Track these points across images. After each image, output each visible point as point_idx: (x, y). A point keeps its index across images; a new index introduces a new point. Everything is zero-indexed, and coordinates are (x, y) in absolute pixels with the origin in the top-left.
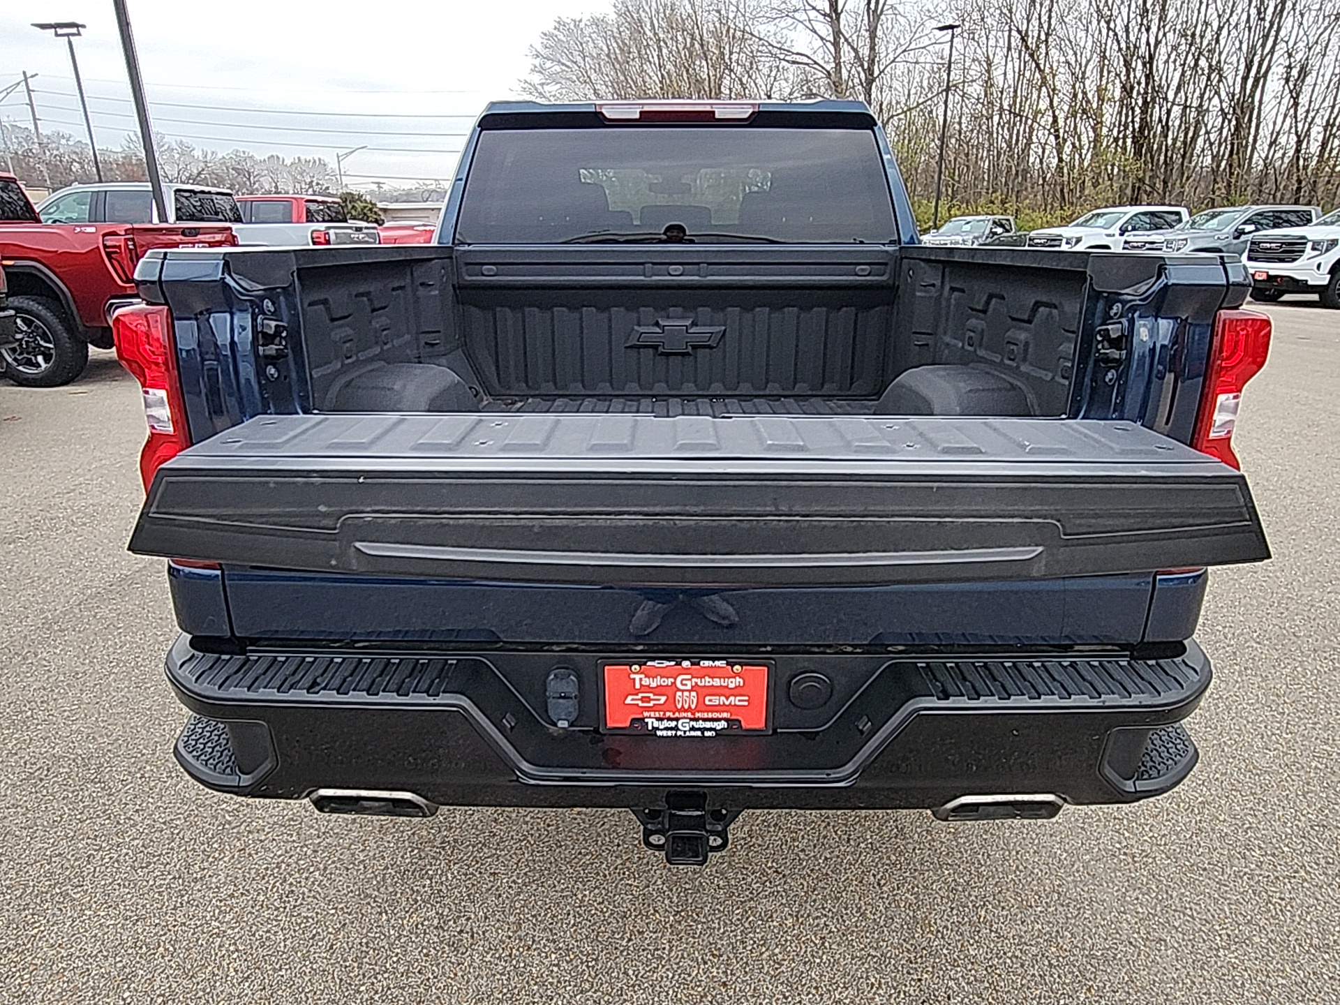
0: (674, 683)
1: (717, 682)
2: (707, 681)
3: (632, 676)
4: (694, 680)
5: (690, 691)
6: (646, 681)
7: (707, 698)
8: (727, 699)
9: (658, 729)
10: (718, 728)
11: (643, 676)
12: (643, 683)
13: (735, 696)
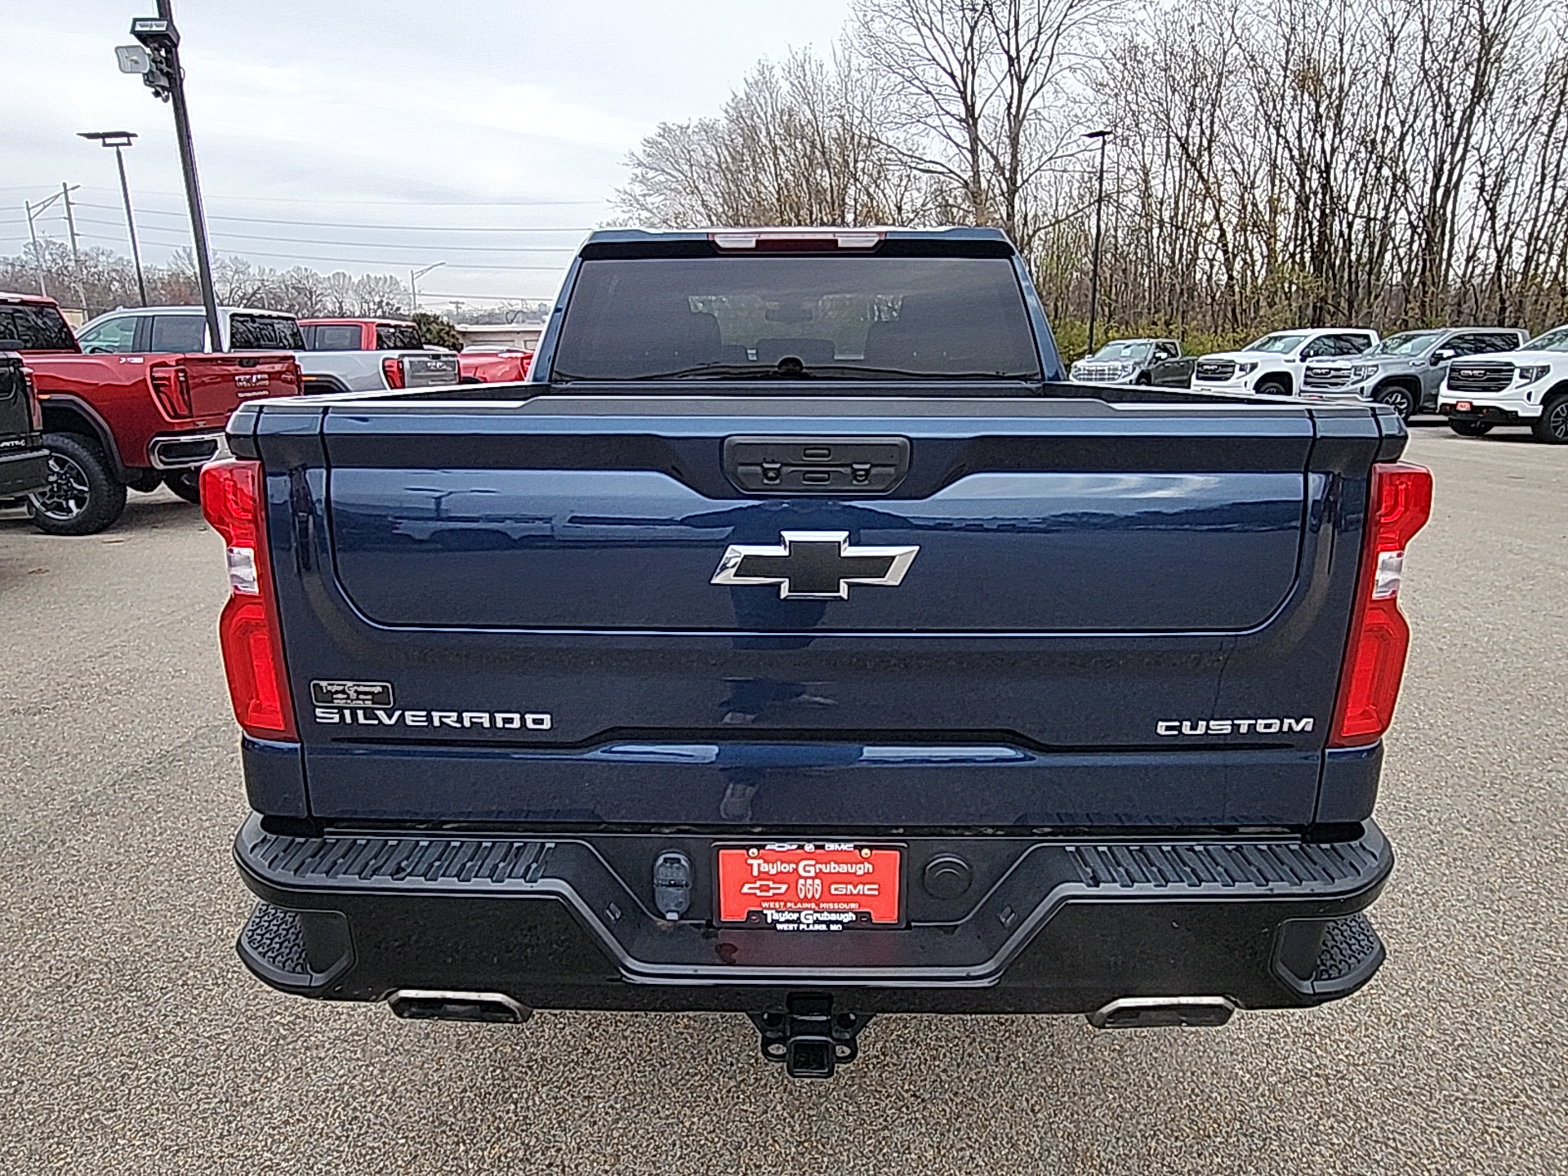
0: (796, 870)
1: (844, 868)
2: (833, 867)
3: (750, 861)
4: (818, 866)
5: (813, 878)
6: (765, 867)
7: (833, 887)
8: (855, 887)
9: (778, 922)
10: (845, 920)
11: (761, 861)
12: (762, 869)
13: (864, 884)
